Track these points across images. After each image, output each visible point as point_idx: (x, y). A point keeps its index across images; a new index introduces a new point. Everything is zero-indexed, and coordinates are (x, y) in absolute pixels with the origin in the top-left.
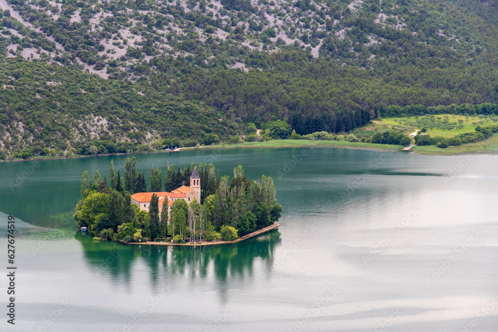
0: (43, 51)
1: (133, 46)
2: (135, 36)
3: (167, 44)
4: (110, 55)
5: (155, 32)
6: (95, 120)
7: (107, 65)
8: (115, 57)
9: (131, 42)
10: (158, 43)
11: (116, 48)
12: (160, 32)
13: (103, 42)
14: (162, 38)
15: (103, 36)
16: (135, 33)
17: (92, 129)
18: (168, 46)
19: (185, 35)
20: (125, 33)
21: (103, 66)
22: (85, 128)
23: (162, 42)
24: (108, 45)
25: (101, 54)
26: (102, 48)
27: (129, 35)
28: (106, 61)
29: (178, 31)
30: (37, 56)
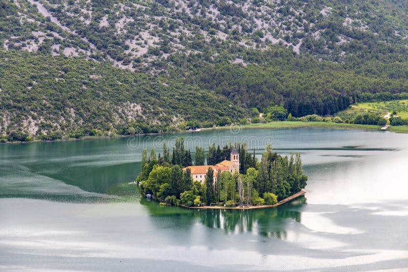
0: (80, 50)
1: (152, 45)
2: (154, 37)
3: (179, 43)
4: (134, 53)
5: (168, 34)
6: (131, 106)
7: (132, 61)
8: (139, 54)
9: (150, 42)
10: (172, 43)
11: (139, 47)
12: (173, 34)
13: (128, 42)
14: (175, 39)
15: (127, 37)
16: (153, 35)
17: (130, 114)
18: (180, 46)
19: (194, 36)
20: (145, 35)
21: (130, 62)
22: (124, 113)
23: (176, 42)
24: (132, 44)
25: (127, 52)
26: (127, 48)
27: (148, 37)
28: (131, 58)
29: (188, 33)
30: (76, 54)
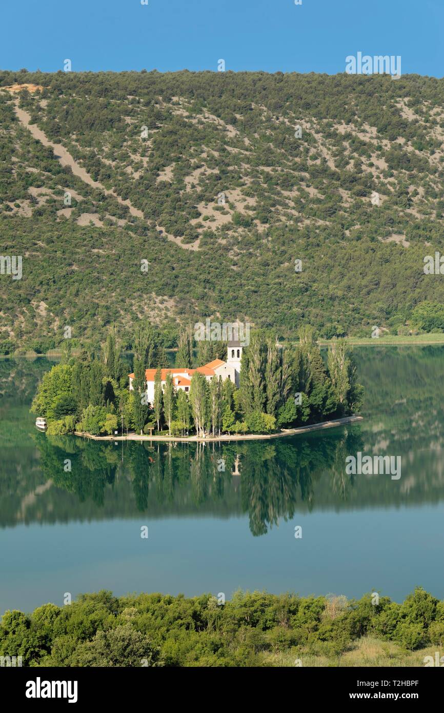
0: (108, 216)
1: (243, 211)
2: (247, 198)
3: (294, 208)
4: (207, 224)
5: (279, 194)
6: (157, 300)
7: (201, 237)
8: (214, 226)
9: (240, 208)
10: (280, 208)
11: (217, 214)
12: (286, 193)
13: (201, 207)
14: (287, 201)
15: (200, 198)
16: (248, 194)
17: (152, 313)
18: (295, 212)
19: (323, 197)
20: (235, 195)
21: (197, 237)
22: (142, 312)
23: (286, 206)
24: (206, 209)
25: (193, 222)
26: (198, 215)
27: (238, 198)
28: (200, 231)
29: (313, 192)
30: (99, 224)
